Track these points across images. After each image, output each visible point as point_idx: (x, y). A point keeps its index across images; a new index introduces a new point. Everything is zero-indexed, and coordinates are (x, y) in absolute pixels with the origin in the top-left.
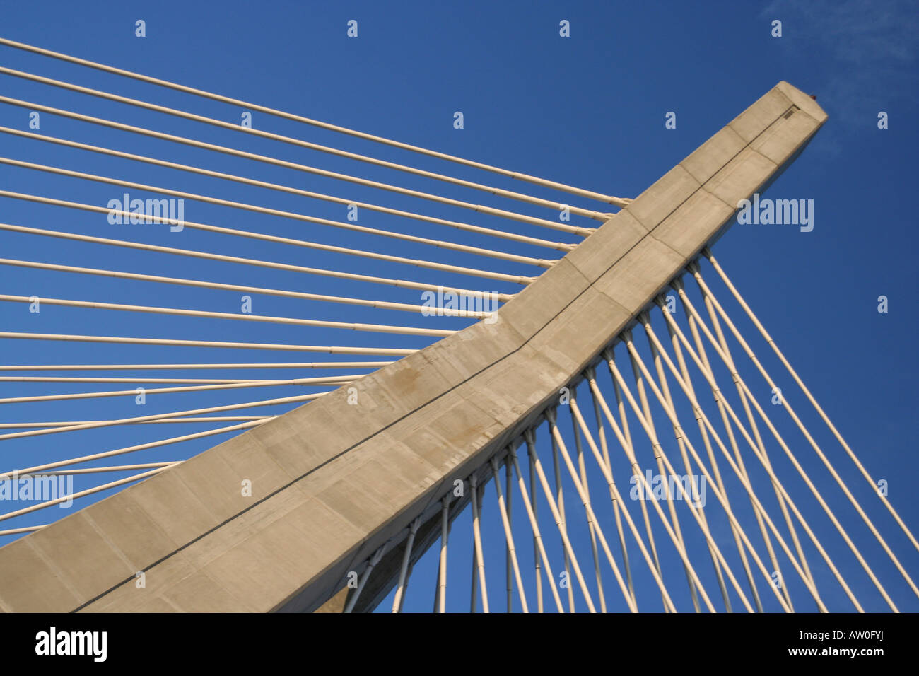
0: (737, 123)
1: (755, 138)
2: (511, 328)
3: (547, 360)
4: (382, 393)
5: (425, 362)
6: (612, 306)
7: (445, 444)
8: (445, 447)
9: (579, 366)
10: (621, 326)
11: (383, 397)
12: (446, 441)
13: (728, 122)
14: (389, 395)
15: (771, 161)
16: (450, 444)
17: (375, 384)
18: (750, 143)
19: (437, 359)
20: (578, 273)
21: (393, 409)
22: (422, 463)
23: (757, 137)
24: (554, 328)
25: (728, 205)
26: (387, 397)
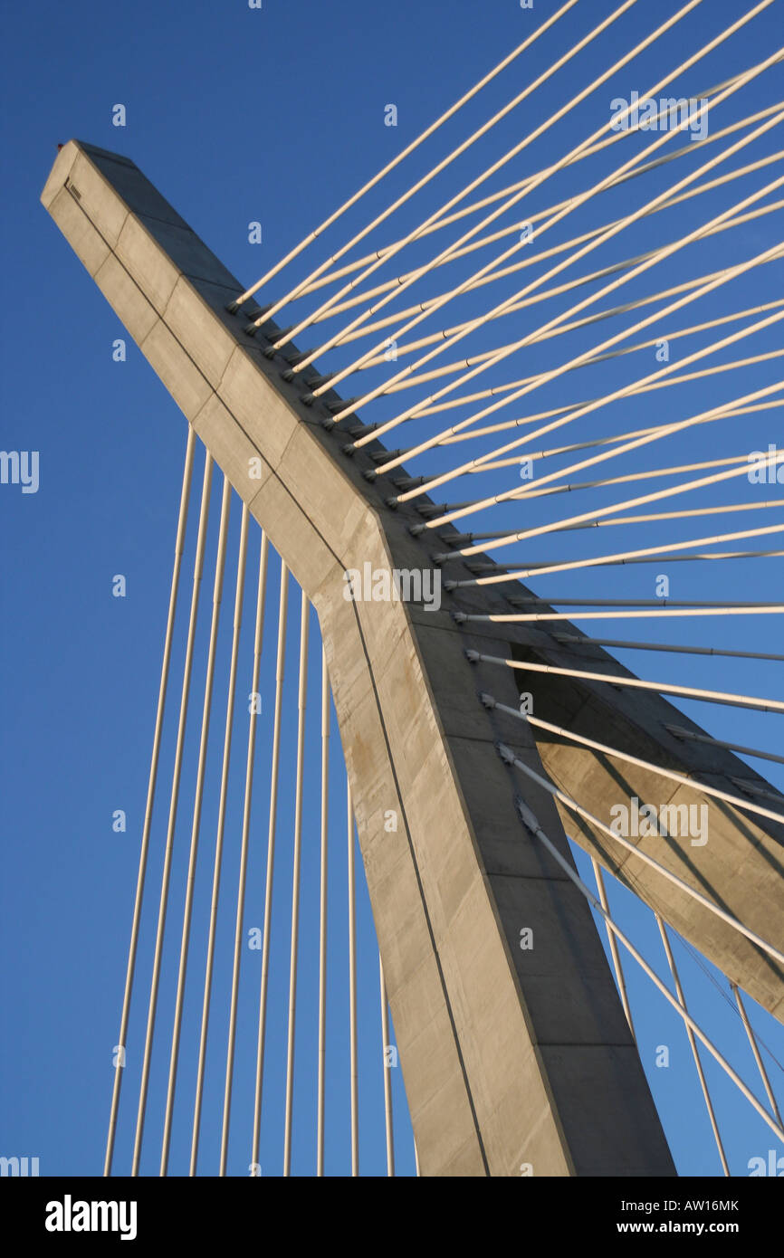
0: (91, 266)
1: (105, 241)
2: (325, 582)
3: (355, 537)
4: (370, 797)
5: (348, 722)
6: (294, 448)
7: (416, 722)
8: (419, 723)
9: (357, 497)
10: (313, 439)
11: (373, 797)
12: (414, 720)
13: (90, 277)
14: (372, 788)
15: (125, 221)
16: (416, 716)
17: (362, 804)
18: (110, 248)
19: (347, 704)
20: (264, 490)
21: (385, 784)
22: (430, 764)
23: (104, 239)
24: (322, 524)
25: (176, 284)
26: (374, 792)
